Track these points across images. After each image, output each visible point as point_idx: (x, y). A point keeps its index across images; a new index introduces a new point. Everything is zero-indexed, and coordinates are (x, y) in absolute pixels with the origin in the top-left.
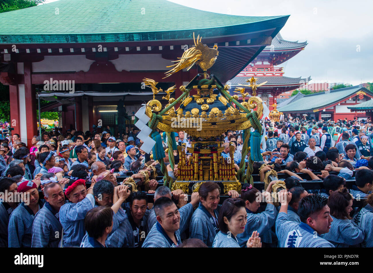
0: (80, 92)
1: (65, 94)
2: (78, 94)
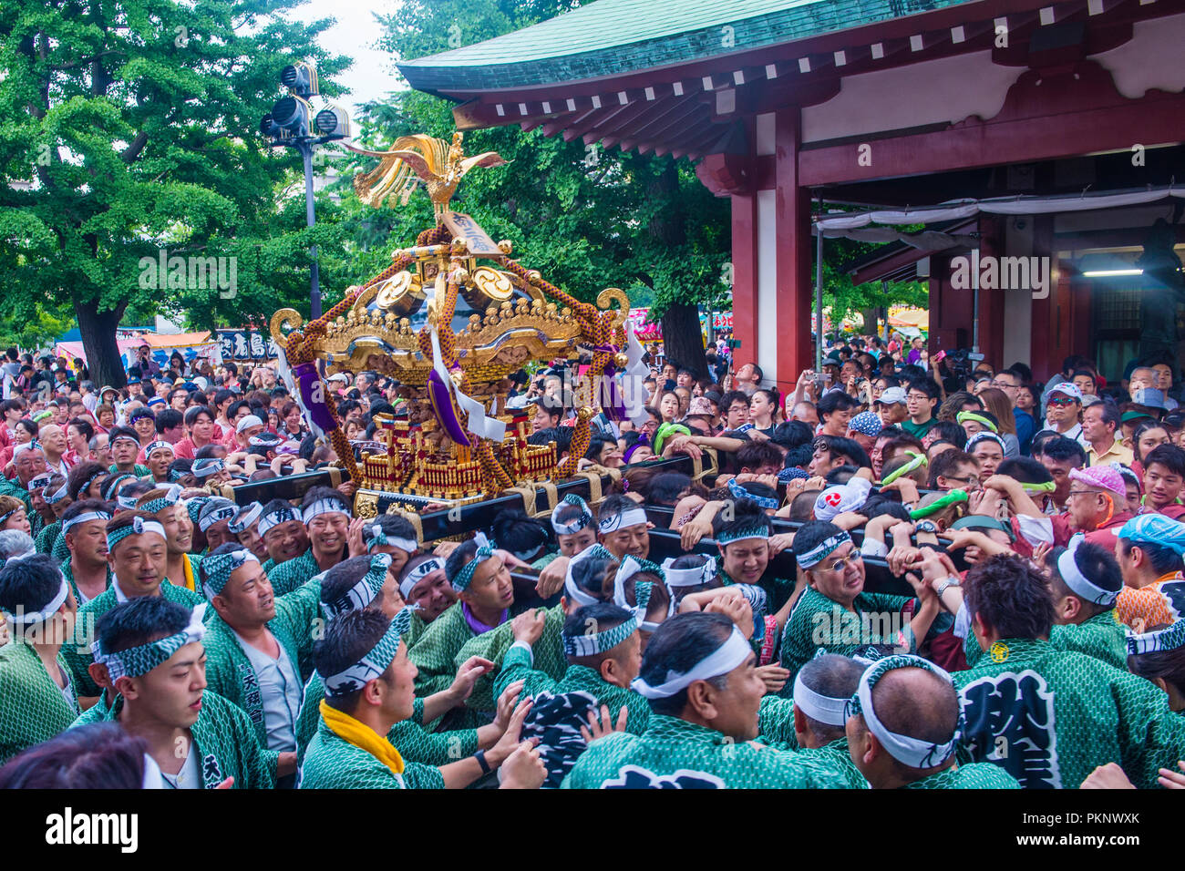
0: (963, 204)
1: (909, 214)
2: (956, 210)
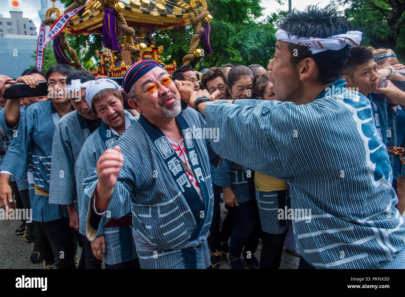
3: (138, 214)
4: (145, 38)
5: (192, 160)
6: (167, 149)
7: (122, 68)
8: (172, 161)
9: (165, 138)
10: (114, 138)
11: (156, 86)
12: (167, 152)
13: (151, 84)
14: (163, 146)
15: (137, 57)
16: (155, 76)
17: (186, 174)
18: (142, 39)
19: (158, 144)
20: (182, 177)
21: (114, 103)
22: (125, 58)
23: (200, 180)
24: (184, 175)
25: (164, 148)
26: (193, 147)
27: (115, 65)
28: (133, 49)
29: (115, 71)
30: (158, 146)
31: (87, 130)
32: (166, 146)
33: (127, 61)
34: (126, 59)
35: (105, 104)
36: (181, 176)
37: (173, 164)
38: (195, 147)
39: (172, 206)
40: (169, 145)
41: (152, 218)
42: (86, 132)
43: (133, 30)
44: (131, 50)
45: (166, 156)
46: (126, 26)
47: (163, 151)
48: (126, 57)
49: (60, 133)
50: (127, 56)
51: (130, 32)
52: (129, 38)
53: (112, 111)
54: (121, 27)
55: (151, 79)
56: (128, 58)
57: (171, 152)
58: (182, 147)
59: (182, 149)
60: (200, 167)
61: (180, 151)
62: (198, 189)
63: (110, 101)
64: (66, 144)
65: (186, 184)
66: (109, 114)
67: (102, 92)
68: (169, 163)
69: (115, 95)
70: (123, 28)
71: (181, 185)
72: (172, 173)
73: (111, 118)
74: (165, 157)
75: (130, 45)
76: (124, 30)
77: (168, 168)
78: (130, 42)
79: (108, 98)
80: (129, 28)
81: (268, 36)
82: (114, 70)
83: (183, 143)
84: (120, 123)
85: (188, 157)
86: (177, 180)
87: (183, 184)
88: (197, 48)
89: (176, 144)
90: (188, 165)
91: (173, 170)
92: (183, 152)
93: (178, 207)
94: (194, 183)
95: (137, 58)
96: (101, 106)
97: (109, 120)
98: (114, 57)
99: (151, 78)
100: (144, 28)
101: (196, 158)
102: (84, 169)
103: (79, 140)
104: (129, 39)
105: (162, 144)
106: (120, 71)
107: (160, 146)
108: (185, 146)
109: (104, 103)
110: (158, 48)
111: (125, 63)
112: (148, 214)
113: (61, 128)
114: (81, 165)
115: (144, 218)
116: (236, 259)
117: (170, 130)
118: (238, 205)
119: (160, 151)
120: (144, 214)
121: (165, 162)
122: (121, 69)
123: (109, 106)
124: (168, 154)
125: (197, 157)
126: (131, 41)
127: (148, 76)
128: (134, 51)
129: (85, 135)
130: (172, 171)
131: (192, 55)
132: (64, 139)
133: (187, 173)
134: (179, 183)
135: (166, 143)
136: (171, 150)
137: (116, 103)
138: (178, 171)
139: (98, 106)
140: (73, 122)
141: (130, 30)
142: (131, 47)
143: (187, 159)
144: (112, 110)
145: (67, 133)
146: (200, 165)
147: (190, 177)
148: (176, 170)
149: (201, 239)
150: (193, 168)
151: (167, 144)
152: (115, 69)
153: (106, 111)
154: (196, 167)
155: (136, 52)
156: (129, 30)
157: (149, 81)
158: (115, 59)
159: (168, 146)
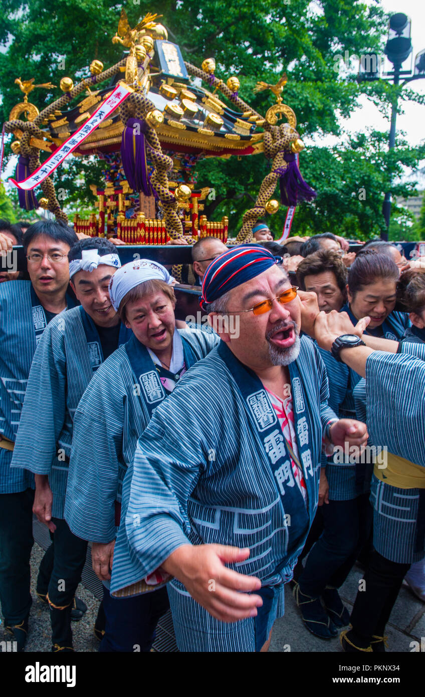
3: (193, 519)
4: (179, 172)
5: (300, 437)
6: (267, 414)
7: (138, 224)
8: (271, 438)
9: (264, 394)
10: (155, 370)
11: (267, 303)
12: (266, 419)
13: (261, 299)
14: (260, 407)
15: (170, 208)
16: (270, 283)
17: (290, 461)
18: (174, 173)
19: (251, 404)
20: (283, 467)
21: (162, 307)
22: (145, 207)
23: (309, 474)
24: (287, 463)
25: (262, 411)
26: (303, 411)
27: (124, 215)
28: (167, 194)
29: (125, 227)
30: (251, 406)
31: (96, 344)
32: (264, 408)
33: (148, 212)
34: (148, 207)
35: (146, 307)
36: (282, 465)
37: (273, 442)
38: (306, 412)
39: (263, 518)
40: (270, 407)
41: (219, 531)
42: (93, 346)
43: (171, 160)
44: (163, 195)
45: (263, 426)
46: (159, 152)
47: (260, 416)
48: (147, 204)
49: (49, 345)
50: (149, 203)
51: (165, 163)
52: (162, 173)
53: (157, 322)
54: (152, 155)
55: (262, 289)
56: (150, 206)
57: (271, 421)
58: (288, 411)
59: (287, 413)
60: (310, 448)
61: (285, 419)
62: (303, 491)
63: (157, 302)
64: (57, 366)
65: (288, 480)
66: (150, 326)
67: (144, 285)
68: (266, 440)
69: (166, 293)
70: (154, 157)
71: (280, 482)
72: (269, 459)
73: (151, 333)
74: (261, 428)
75: (161, 187)
76: (156, 160)
77: (265, 448)
78: (163, 181)
79: (153, 297)
80: (165, 156)
81: (364, 176)
82: (122, 225)
83: (290, 404)
84: (166, 344)
85: (296, 430)
86: (276, 473)
87: (283, 480)
88: (271, 199)
89: (279, 405)
90: (294, 444)
91: (271, 454)
92: (289, 420)
93: (270, 522)
94: (298, 479)
95: (171, 210)
96: (139, 311)
97: (147, 335)
98: (125, 202)
99: (263, 287)
100: (179, 154)
101: (307, 432)
102: (99, 422)
103: (81, 361)
104: (161, 175)
105: (259, 405)
106: (135, 229)
107: (255, 406)
108: (293, 409)
109: (144, 305)
110: (201, 192)
111: (145, 215)
112: (213, 522)
113: (53, 336)
114: (92, 414)
115: (203, 527)
116: (312, 601)
117: (271, 379)
118: (327, 502)
119: (254, 416)
120: (204, 520)
121: (260, 437)
122: (136, 225)
123: (152, 311)
124: (267, 422)
125: (308, 430)
126: (165, 180)
127: (257, 282)
128: (168, 198)
129: (91, 353)
130: (269, 455)
131: (262, 210)
132: (56, 357)
133: (292, 461)
134: (278, 478)
135: (266, 402)
136: (273, 416)
137: (165, 308)
138: (279, 456)
139: (134, 310)
140: (73, 329)
141: (167, 160)
142: (163, 191)
143: (293, 435)
144: (156, 320)
145: (63, 347)
146: (309, 446)
147: (294, 468)
148: (276, 454)
149: (285, 573)
150: (300, 450)
151: (267, 404)
152: (125, 224)
153: (146, 320)
154: (306, 447)
155: (171, 200)
156: (164, 160)
157: (258, 293)
158: (126, 204)
159: (269, 409)
